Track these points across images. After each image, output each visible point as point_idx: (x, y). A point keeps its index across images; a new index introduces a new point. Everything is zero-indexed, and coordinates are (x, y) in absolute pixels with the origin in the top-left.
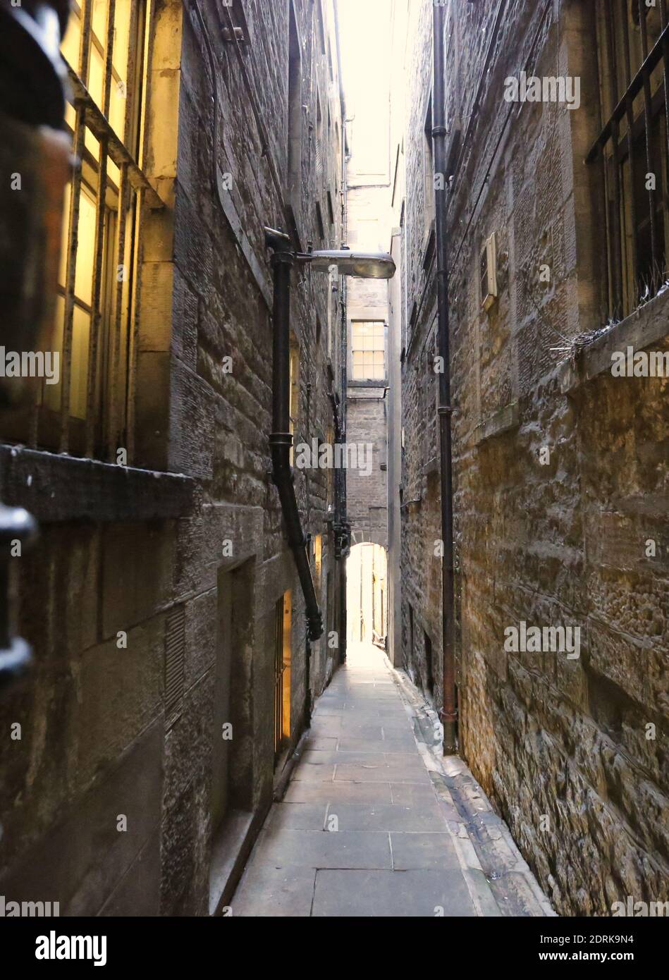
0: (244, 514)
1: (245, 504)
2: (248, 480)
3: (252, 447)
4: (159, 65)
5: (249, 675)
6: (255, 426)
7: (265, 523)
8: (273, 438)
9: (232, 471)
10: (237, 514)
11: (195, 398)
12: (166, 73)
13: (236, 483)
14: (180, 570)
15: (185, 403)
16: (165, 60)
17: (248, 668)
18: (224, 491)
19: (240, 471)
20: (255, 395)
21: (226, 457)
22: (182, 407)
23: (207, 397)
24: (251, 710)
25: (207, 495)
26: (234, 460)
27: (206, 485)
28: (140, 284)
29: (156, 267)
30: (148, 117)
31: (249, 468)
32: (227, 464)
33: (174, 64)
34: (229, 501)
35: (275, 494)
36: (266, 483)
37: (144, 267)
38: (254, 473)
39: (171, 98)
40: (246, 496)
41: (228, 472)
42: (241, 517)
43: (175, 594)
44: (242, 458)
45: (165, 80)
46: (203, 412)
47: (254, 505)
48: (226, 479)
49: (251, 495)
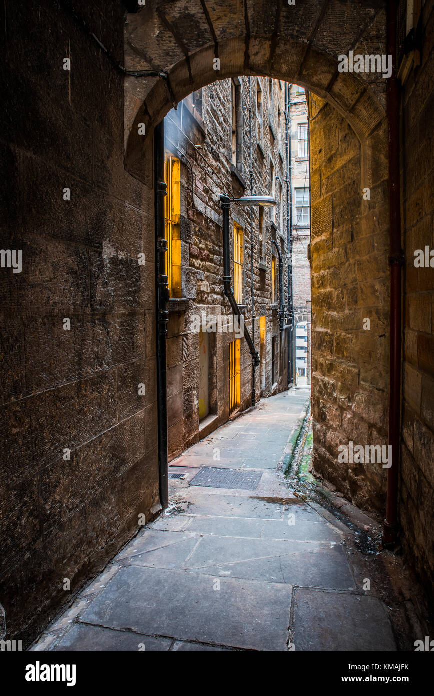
0: (210, 308)
1: (211, 305)
2: (212, 296)
3: (214, 284)
4: (174, 180)
5: (215, 367)
6: (215, 275)
7: (222, 311)
8: (224, 278)
9: (204, 294)
10: (207, 309)
11: (189, 275)
12: (176, 183)
13: (206, 298)
14: (186, 325)
15: (186, 278)
16: (176, 179)
17: (215, 365)
18: (202, 301)
19: (208, 294)
20: (215, 264)
21: (202, 290)
22: (185, 279)
23: (193, 273)
24: (216, 380)
25: (194, 303)
26: (205, 290)
27: (194, 300)
28: (172, 246)
29: (176, 241)
30: (172, 198)
31: (213, 291)
32: (202, 292)
33: (178, 180)
34: (203, 304)
35: (227, 300)
36: (222, 296)
37: (173, 241)
38: (216, 293)
39: (178, 190)
40: (211, 302)
41: (203, 295)
42: (209, 310)
43: (184, 331)
44: (209, 289)
45: (176, 185)
46: (192, 278)
47: (216, 305)
48: (202, 297)
49: (214, 302)
